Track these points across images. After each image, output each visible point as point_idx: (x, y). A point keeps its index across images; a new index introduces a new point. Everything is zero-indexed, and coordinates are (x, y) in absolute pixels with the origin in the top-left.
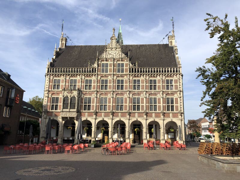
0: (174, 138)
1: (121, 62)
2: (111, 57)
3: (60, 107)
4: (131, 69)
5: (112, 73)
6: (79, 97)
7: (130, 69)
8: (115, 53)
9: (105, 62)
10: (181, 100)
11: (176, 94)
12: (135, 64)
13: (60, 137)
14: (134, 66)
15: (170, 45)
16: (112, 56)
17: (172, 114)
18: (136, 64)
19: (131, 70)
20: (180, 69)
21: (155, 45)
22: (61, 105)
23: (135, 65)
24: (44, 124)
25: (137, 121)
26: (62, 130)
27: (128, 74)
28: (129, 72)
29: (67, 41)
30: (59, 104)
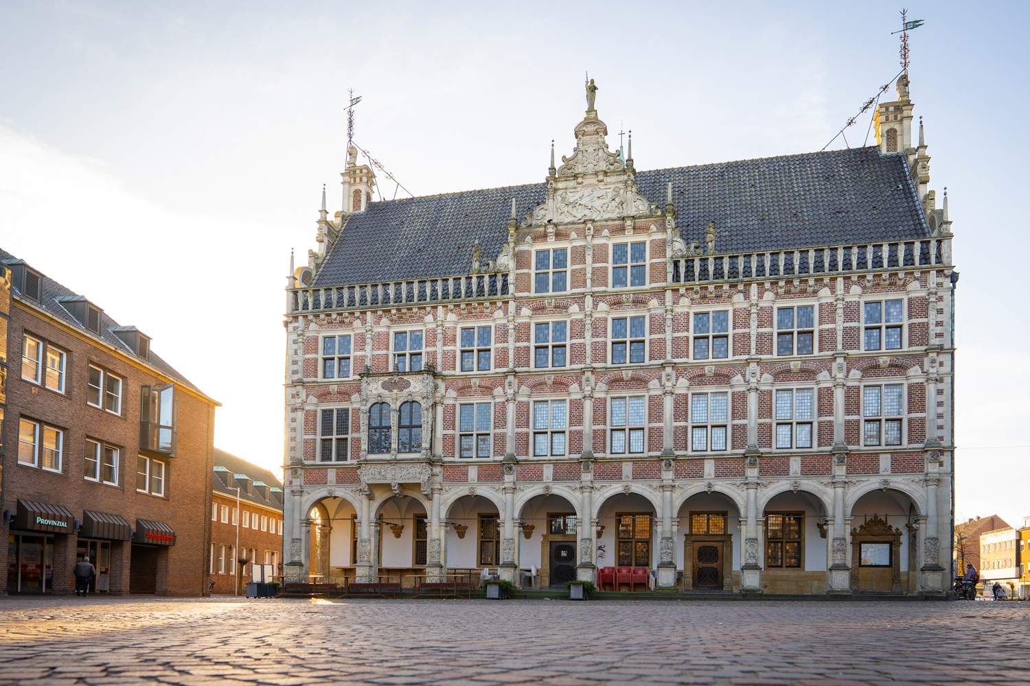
0: (890, 566)
1: (629, 238)
2: (579, 216)
3: (357, 448)
4: (682, 264)
7: (676, 264)
8: (600, 198)
9: (551, 244)
10: (940, 392)
11: (917, 367)
13: (364, 563)
14: (700, 251)
15: (884, 151)
16: (587, 212)
17: (889, 456)
18: (710, 237)
19: (682, 270)
20: (945, 246)
21: (803, 159)
22: (359, 440)
23: (702, 246)
24: (297, 516)
25: (708, 494)
26: (370, 535)
27: (664, 290)
28: (670, 277)
29: (373, 184)
30: (349, 437)
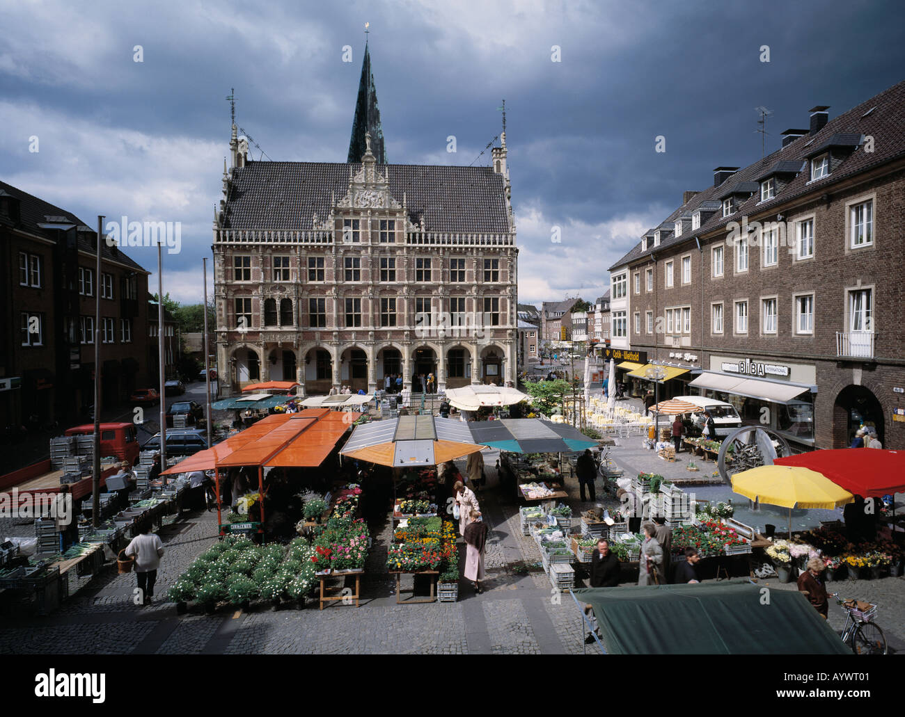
0: (498, 375)
1: (387, 218)
2: (364, 204)
3: (257, 320)
4: (411, 235)
5: (370, 244)
6: (299, 299)
7: (409, 234)
8: (374, 196)
9: (351, 217)
10: (512, 302)
11: (504, 291)
12: (419, 222)
14: (418, 229)
15: (495, 172)
16: (368, 203)
17: (494, 331)
18: (423, 223)
19: (411, 238)
20: (514, 237)
22: (257, 316)
23: (419, 226)
25: (426, 346)
27: (404, 247)
28: (406, 241)
30: (252, 314)
